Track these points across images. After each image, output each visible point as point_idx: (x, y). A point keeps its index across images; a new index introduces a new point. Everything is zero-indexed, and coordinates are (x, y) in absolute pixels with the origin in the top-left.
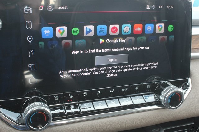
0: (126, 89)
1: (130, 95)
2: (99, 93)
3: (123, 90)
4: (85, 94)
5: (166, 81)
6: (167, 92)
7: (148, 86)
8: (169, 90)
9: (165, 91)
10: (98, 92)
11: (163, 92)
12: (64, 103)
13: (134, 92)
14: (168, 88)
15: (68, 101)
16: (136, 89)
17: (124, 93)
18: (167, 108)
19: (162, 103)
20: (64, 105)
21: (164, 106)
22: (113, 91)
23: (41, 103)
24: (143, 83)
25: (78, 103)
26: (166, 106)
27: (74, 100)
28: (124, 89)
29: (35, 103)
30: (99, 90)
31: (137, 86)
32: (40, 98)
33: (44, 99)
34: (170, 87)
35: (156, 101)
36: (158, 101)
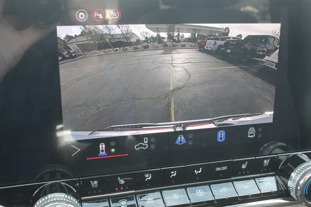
0: (224, 168)
1: (232, 178)
2: (174, 174)
3: (218, 169)
4: (148, 177)
5: (299, 153)
6: (303, 172)
7: (265, 161)
8: (306, 170)
9: (297, 171)
10: (173, 172)
11: (293, 175)
12: (109, 193)
13: (240, 173)
14: (303, 166)
15: (117, 189)
16: (244, 167)
17: (221, 175)
18: (301, 203)
19: (293, 194)
20: (108, 197)
21: (295, 200)
23: (66, 196)
24: (255, 157)
25: (135, 193)
26: (300, 200)
27: (127, 188)
28: (220, 167)
29: (56, 195)
30: (173, 170)
31: (244, 162)
32: (64, 185)
33: (71, 187)
34: (307, 164)
35: (280, 189)
36: (285, 190)
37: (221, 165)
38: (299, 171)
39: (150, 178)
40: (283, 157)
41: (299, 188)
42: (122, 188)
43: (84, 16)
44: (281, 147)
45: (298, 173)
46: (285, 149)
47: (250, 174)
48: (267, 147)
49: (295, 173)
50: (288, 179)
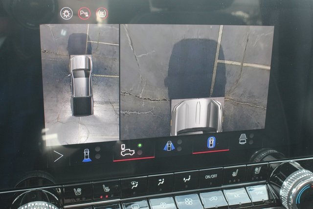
0: (214, 176)
1: (222, 187)
2: (162, 182)
3: (208, 177)
4: (135, 185)
5: (291, 161)
6: (296, 180)
7: (257, 169)
8: (298, 179)
9: (289, 180)
10: (160, 180)
11: (285, 183)
12: (93, 202)
13: (230, 181)
14: (295, 175)
15: (101, 197)
16: (234, 174)
17: (211, 183)
19: (284, 203)
20: (92, 206)
22: (189, 180)
23: (47, 205)
24: (246, 164)
25: (120, 202)
27: (112, 196)
28: (210, 174)
29: (37, 203)
30: (161, 177)
31: (234, 170)
32: (46, 193)
33: (53, 195)
34: (300, 172)
35: (272, 198)
36: (276, 199)
37: (210, 173)
38: (292, 180)
39: (136, 186)
40: (274, 164)
41: (291, 197)
42: (107, 196)
43: (69, 14)
44: (273, 155)
45: (290, 182)
46: (277, 157)
47: (240, 183)
48: (258, 154)
49: (287, 182)
50: (280, 188)
